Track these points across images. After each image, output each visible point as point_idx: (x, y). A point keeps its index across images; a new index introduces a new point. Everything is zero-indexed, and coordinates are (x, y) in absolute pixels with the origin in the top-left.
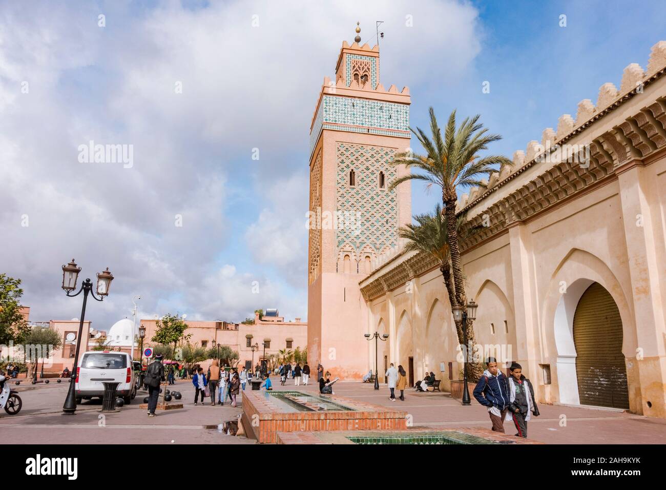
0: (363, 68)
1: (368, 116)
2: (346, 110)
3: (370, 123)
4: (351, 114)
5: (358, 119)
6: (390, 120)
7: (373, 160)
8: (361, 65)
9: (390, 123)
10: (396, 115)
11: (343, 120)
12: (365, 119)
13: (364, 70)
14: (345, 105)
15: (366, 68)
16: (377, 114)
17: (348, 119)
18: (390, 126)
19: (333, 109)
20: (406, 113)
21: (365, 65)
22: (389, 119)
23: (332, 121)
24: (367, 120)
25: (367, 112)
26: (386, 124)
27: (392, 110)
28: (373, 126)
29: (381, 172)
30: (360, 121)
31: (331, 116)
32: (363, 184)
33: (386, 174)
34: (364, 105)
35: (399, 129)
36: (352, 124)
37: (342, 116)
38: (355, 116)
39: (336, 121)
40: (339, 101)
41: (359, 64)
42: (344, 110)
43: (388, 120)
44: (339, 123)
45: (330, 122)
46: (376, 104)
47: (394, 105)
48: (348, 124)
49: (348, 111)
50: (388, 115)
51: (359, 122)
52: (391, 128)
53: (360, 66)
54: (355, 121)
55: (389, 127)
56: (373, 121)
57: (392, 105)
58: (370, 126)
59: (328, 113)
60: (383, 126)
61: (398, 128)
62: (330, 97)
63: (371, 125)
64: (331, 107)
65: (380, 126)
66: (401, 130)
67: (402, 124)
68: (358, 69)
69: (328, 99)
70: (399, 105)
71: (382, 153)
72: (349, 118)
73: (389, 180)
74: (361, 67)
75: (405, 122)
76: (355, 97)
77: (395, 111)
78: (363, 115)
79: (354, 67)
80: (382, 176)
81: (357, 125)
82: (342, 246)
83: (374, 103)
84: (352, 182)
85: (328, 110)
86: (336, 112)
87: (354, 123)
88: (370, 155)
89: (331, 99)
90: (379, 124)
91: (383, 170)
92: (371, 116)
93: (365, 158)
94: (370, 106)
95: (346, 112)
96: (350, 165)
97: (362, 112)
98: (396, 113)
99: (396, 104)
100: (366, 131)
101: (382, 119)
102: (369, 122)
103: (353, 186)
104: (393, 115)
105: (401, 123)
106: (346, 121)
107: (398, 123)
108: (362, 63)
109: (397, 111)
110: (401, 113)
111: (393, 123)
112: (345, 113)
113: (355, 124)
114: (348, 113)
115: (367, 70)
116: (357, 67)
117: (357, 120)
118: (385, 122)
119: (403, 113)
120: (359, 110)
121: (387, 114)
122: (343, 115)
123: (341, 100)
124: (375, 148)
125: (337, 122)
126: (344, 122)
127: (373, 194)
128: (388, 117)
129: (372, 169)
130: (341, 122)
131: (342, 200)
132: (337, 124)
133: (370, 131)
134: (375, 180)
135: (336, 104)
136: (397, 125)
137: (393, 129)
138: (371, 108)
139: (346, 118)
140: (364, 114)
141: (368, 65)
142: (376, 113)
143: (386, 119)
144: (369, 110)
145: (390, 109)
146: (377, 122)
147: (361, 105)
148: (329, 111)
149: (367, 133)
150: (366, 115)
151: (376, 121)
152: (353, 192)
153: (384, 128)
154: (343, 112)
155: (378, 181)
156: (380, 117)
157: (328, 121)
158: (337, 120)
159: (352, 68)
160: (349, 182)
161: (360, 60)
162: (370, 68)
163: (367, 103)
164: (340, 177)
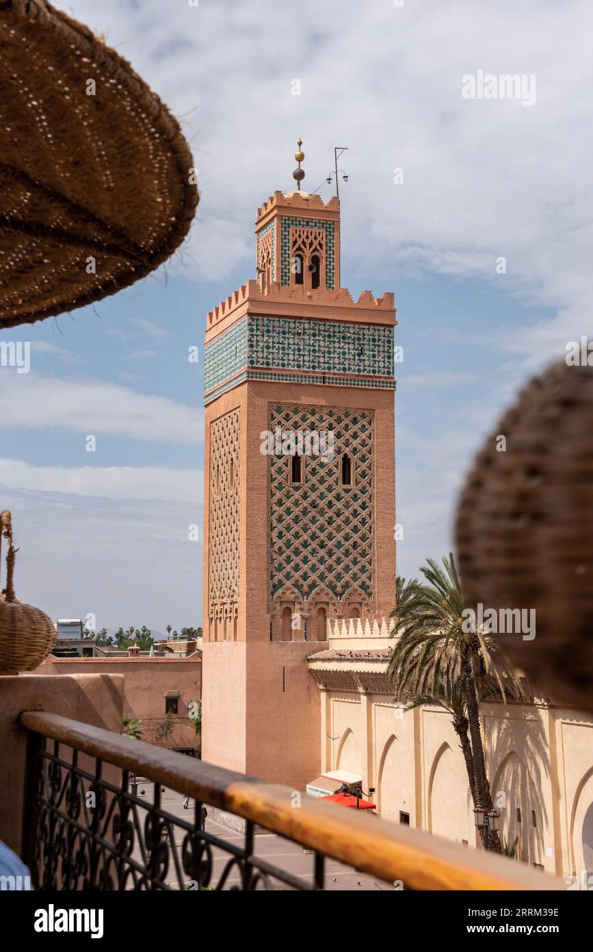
0: (311, 244)
1: (324, 353)
2: (286, 342)
3: (327, 365)
4: (294, 350)
5: (306, 358)
6: (362, 357)
8: (307, 237)
9: (361, 364)
10: (372, 347)
11: (281, 362)
12: (319, 357)
13: (313, 247)
14: (284, 333)
15: (316, 243)
16: (339, 348)
17: (289, 360)
18: (362, 368)
19: (263, 341)
20: (388, 341)
21: (315, 238)
22: (359, 355)
23: (262, 364)
24: (322, 360)
25: (322, 343)
26: (354, 365)
27: (364, 339)
28: (332, 371)
29: (346, 455)
30: (309, 361)
31: (260, 355)
32: (314, 480)
33: (354, 459)
34: (317, 332)
35: (377, 374)
36: (296, 368)
37: (278, 353)
38: (302, 353)
39: (268, 364)
40: (274, 327)
41: (304, 237)
42: (283, 343)
43: (357, 358)
44: (275, 367)
45: (259, 365)
46: (337, 329)
47: (369, 329)
48: (290, 368)
49: (289, 344)
50: (358, 350)
51: (307, 364)
52: (362, 373)
53: (305, 240)
54: (301, 363)
55: (359, 371)
56: (331, 361)
57: (364, 329)
58: (326, 371)
59: (254, 349)
60: (349, 369)
61: (374, 371)
62: (257, 320)
63: (329, 368)
64: (260, 338)
65: (344, 369)
66: (381, 375)
67: (382, 364)
68: (302, 246)
70: (376, 328)
71: (348, 421)
72: (291, 357)
73: (359, 470)
74: (308, 242)
75: (386, 360)
76: (301, 318)
77: (369, 341)
78: (314, 351)
79: (295, 242)
80: (347, 462)
81: (305, 369)
82: (280, 591)
83: (334, 326)
84: (296, 477)
85: (254, 343)
86: (268, 347)
87: (299, 366)
89: (260, 322)
90: (342, 366)
91: (348, 451)
92: (329, 353)
94: (327, 334)
95: (286, 346)
97: (313, 346)
98: (371, 343)
99: (372, 327)
100: (319, 382)
101: (347, 356)
102: (324, 363)
103: (297, 484)
104: (366, 347)
105: (379, 361)
106: (286, 362)
107: (375, 362)
108: (309, 234)
109: (374, 340)
110: (380, 343)
111: (367, 363)
112: (283, 349)
113: (302, 369)
114: (289, 348)
115: (318, 247)
116: (299, 242)
117: (304, 361)
118: (352, 362)
119: (384, 342)
120: (307, 342)
121: (357, 346)
122: (281, 352)
123: (276, 324)
125: (270, 367)
126: (283, 365)
127: (330, 497)
128: (357, 352)
130: (278, 365)
131: (279, 510)
132: (271, 369)
133: (327, 380)
134: (335, 470)
135: (268, 331)
136: (373, 366)
137: (366, 373)
138: (329, 336)
139: (286, 358)
140: (317, 348)
141: (319, 238)
142: (337, 345)
143: (354, 355)
144: (324, 341)
145: (361, 336)
146: (339, 364)
147: (312, 332)
148: (258, 345)
149: (322, 384)
150: (319, 351)
151: (337, 361)
152: (297, 495)
153: (351, 372)
154: (281, 346)
155: (338, 473)
156: (344, 353)
157: (255, 365)
158: (270, 361)
159: (291, 245)
160: (290, 477)
161: (306, 229)
162: (323, 242)
163: (322, 328)
164: (275, 467)
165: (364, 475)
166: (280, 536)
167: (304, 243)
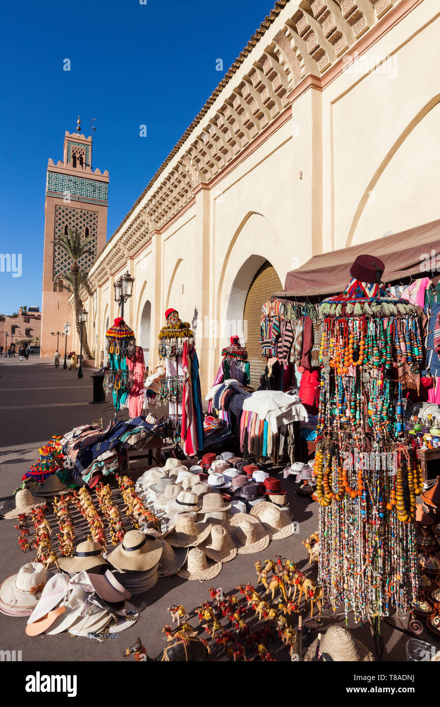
0: (80, 152)
1: (79, 189)
4: (67, 187)
5: (72, 190)
6: (95, 193)
7: (81, 219)
8: (78, 150)
9: (94, 195)
10: (99, 190)
11: (61, 190)
12: (77, 190)
14: (63, 180)
19: (54, 182)
20: (106, 188)
21: (81, 150)
23: (54, 190)
24: (78, 192)
27: (96, 186)
29: (87, 228)
31: (53, 187)
33: (90, 229)
34: (76, 181)
35: (100, 200)
37: (60, 187)
38: (70, 188)
39: (56, 190)
42: (62, 184)
43: (93, 193)
44: (58, 192)
46: (85, 181)
49: (65, 184)
51: (72, 192)
55: (93, 197)
56: (82, 193)
57: (96, 183)
59: (50, 184)
60: (89, 196)
61: (99, 198)
63: (81, 195)
65: (87, 196)
66: (102, 200)
69: (51, 175)
70: (101, 183)
71: (88, 215)
72: (65, 189)
73: (92, 233)
75: (105, 195)
76: (71, 175)
78: (75, 188)
80: (87, 230)
82: (58, 275)
84: (66, 233)
85: (50, 182)
86: (56, 185)
88: (79, 215)
89: (53, 175)
91: (88, 226)
92: (81, 189)
93: (76, 217)
96: (65, 221)
97: (75, 186)
98: (99, 188)
99: (99, 182)
100: (77, 199)
104: (96, 189)
105: (102, 195)
107: (100, 195)
110: (102, 189)
111: (97, 195)
112: (62, 186)
114: (65, 186)
116: (75, 151)
118: (90, 194)
119: (104, 188)
120: (72, 184)
121: (93, 188)
123: (60, 176)
124: (83, 211)
126: (62, 192)
128: (93, 190)
129: (80, 225)
130: (60, 192)
133: (80, 199)
134: (82, 232)
135: (56, 179)
137: (96, 199)
138: (82, 183)
139: (63, 189)
142: (85, 187)
143: (91, 191)
144: (79, 185)
147: (74, 181)
150: (77, 188)
151: (84, 193)
153: (90, 198)
155: (84, 233)
156: (87, 190)
157: (50, 191)
159: (72, 151)
160: (64, 233)
161: (78, 146)
162: (85, 152)
163: (79, 180)
164: (58, 229)
165: (94, 235)
166: (59, 254)
167: (77, 152)
